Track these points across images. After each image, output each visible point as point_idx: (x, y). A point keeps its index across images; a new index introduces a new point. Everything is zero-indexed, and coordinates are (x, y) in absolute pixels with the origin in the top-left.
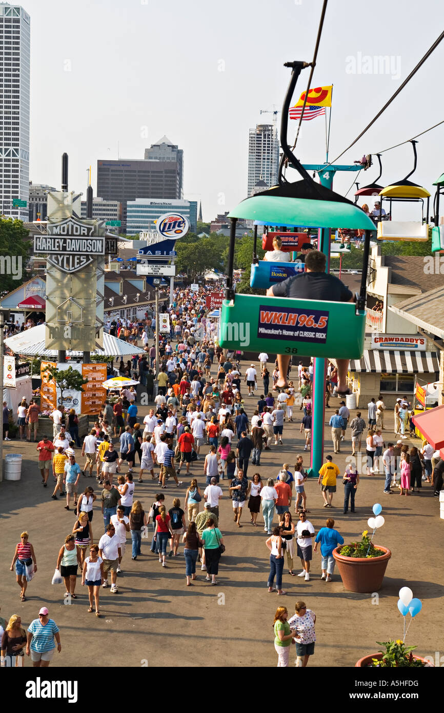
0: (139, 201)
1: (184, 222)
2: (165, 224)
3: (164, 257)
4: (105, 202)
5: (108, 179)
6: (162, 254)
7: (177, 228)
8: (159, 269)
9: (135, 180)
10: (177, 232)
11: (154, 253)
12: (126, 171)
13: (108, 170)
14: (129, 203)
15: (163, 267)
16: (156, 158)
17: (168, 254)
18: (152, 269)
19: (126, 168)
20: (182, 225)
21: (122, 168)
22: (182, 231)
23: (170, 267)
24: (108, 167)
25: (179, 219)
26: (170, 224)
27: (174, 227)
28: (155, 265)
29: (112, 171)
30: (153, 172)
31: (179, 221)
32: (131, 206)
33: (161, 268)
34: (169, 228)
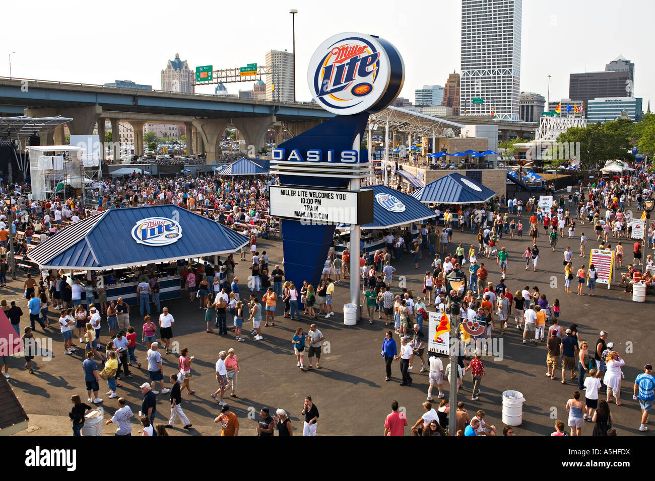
0: (597, 100)
1: (375, 56)
2: (329, 70)
3: (328, 169)
4: (572, 102)
5: (577, 86)
6: (324, 158)
7: (358, 79)
8: (319, 202)
9: (597, 86)
10: (358, 90)
11: (304, 158)
12: (590, 80)
13: (577, 80)
14: (589, 101)
15: (327, 196)
16: (612, 70)
17: (336, 158)
18: (303, 201)
19: (590, 78)
20: (370, 68)
21: (587, 78)
22: (370, 88)
23: (343, 198)
24: (578, 78)
25: (362, 50)
26: (340, 69)
27: (350, 78)
28: (309, 191)
29: (581, 81)
30: (610, 79)
31: (363, 55)
32: (591, 104)
33: (323, 200)
34: (337, 81)
